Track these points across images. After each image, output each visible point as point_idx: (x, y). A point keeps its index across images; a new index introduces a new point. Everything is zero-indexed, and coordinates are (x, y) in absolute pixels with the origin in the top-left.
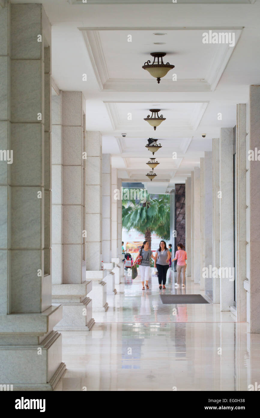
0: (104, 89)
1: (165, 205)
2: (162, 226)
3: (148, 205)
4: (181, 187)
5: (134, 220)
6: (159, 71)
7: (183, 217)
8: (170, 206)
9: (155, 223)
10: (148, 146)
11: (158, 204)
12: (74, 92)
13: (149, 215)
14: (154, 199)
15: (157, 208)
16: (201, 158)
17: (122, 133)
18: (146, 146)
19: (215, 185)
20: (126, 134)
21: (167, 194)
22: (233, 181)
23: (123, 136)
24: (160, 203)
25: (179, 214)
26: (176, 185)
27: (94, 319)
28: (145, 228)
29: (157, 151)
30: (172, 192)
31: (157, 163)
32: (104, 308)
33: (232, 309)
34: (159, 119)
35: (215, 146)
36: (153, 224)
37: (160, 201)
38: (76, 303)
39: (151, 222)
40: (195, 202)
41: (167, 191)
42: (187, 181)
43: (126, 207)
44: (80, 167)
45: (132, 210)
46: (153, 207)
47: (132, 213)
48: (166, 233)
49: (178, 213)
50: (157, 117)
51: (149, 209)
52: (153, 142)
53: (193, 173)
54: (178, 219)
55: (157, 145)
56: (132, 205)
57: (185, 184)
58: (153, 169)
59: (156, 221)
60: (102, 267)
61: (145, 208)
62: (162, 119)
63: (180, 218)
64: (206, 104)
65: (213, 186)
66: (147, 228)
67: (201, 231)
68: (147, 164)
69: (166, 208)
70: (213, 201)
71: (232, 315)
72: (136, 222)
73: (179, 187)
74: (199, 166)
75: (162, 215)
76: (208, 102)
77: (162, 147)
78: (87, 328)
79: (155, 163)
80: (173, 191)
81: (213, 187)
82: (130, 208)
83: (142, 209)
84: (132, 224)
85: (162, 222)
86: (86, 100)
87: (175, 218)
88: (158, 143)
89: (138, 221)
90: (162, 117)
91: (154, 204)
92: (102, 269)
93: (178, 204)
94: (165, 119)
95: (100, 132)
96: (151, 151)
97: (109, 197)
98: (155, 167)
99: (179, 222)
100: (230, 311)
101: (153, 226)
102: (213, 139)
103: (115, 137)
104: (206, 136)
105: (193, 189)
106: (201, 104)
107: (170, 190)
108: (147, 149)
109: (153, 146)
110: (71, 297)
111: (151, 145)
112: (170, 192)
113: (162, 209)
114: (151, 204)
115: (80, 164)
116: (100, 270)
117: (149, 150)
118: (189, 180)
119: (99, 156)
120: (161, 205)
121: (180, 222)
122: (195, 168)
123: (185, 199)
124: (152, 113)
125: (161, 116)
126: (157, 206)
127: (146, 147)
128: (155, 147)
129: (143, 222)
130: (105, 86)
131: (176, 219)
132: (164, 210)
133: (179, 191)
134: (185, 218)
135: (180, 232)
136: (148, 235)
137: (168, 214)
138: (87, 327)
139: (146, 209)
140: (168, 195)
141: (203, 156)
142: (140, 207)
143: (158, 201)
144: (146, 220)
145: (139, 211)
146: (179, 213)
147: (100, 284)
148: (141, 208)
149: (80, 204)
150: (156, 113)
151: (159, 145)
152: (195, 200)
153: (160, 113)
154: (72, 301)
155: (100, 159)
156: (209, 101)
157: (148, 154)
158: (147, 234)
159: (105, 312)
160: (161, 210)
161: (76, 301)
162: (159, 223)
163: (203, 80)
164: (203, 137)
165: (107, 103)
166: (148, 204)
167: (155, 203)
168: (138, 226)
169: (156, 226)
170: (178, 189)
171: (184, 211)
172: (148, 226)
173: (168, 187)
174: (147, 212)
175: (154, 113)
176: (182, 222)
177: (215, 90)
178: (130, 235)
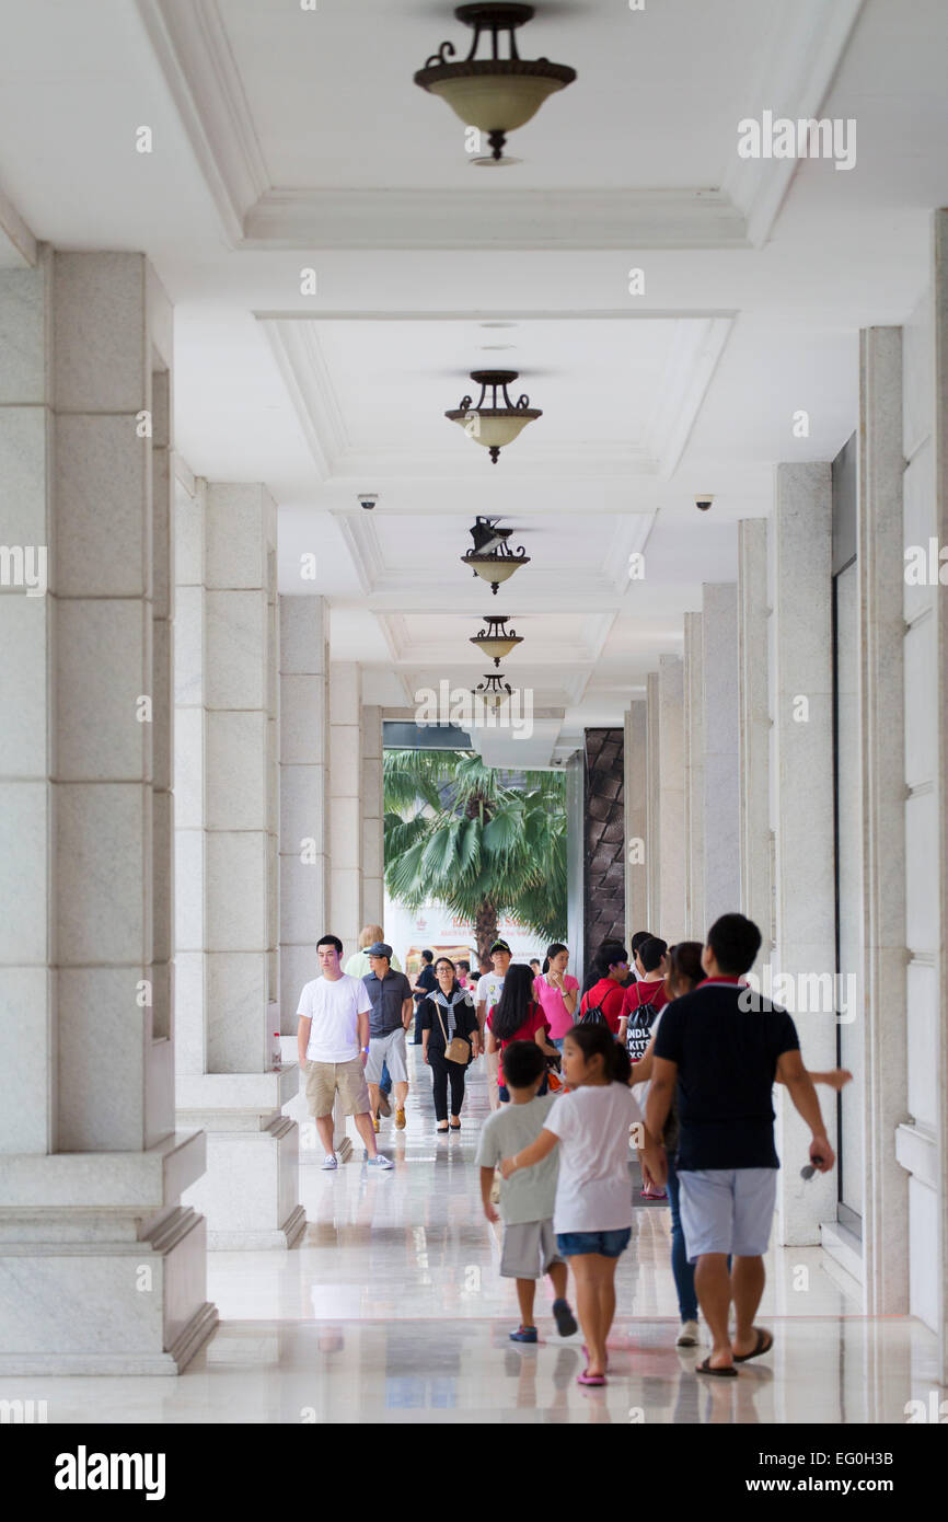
0: (246, 235)
1: (551, 811)
2: (538, 889)
3: (485, 812)
4: (605, 740)
5: (436, 866)
6: (498, 97)
7: (616, 855)
8: (566, 815)
9: (510, 879)
10: (472, 557)
11: (522, 806)
12: (110, 253)
13: (492, 849)
14: (508, 790)
15: (521, 824)
16: (687, 614)
17: (359, 493)
18: (463, 558)
19: (748, 715)
20: (376, 496)
21: (556, 769)
22: (830, 690)
23: (364, 505)
24: (531, 803)
25: (599, 841)
26: (589, 731)
27: (217, 1307)
28: (478, 896)
29: (510, 575)
30: (572, 760)
31: (514, 639)
32: (282, 1233)
33: (829, 1235)
34: (512, 415)
35: (748, 549)
36: (507, 880)
37: (530, 795)
38: (117, 1242)
39: (499, 872)
40: (662, 794)
41: (558, 757)
42: (628, 716)
43: (408, 817)
44: (139, 603)
45: (428, 830)
46: (504, 819)
47: (426, 840)
48: (552, 912)
49: (596, 837)
50: (501, 404)
51: (490, 824)
52: (493, 537)
53: (653, 679)
54: (596, 860)
55: (510, 552)
56: (429, 813)
57: (622, 729)
58: (497, 661)
59: (516, 869)
60: (277, 1058)
61: (474, 821)
62: (523, 412)
63: (605, 857)
64: (722, 325)
65: (742, 715)
66: (483, 896)
67: (689, 906)
68: (473, 640)
69: (552, 822)
70: (743, 781)
71: (829, 1265)
72: (441, 874)
73: (598, 740)
74: (681, 653)
75: (536, 846)
76: (732, 315)
77: (529, 559)
78: (168, 1363)
79: (505, 639)
80: (578, 757)
81: (742, 722)
82: (420, 824)
83: (464, 828)
84: (429, 881)
85: (538, 872)
86: (173, 306)
87: (585, 855)
88: (513, 543)
89: (450, 871)
90: (525, 406)
91: (510, 809)
92: (275, 1065)
93: (595, 805)
94: (536, 414)
95: (263, 484)
96: (484, 577)
97: (320, 769)
98: (504, 654)
99: (601, 873)
100: (820, 1245)
101: (506, 889)
102: (741, 521)
103: (332, 512)
104: (712, 506)
105: (656, 744)
106: (699, 325)
107: (567, 751)
108: (469, 568)
109: (492, 557)
110: (93, 1217)
111: (485, 550)
112: (565, 760)
113: (538, 824)
114: (497, 807)
115: (139, 590)
116: (265, 1072)
117: (476, 574)
118: (639, 710)
119: (259, 586)
120: (535, 809)
121: (606, 872)
122: (663, 658)
123: (622, 785)
124: (480, 386)
125: (521, 401)
126: (519, 813)
127: (465, 559)
128: (503, 559)
129: (468, 873)
130: (254, 226)
131: (588, 860)
132: (545, 830)
133: (601, 757)
134: (623, 855)
135: (604, 911)
136: (485, 923)
137: (561, 843)
138: (169, 1357)
139: (478, 824)
140: (559, 773)
141: (696, 603)
142: (455, 820)
143: (522, 799)
144: (478, 868)
145: (453, 833)
146: (599, 837)
147: (266, 1130)
148: (459, 822)
149: (138, 774)
150: (500, 388)
151: (516, 554)
152: (663, 784)
153: (515, 390)
154: (99, 1235)
155: (265, 604)
156: (738, 311)
157: (474, 597)
158: (484, 917)
159: (290, 1248)
160: (533, 829)
161: (118, 1234)
162: (527, 878)
163: (711, 194)
164: (699, 510)
165: (273, 323)
166: (486, 806)
167: (513, 803)
168: (449, 889)
169: (516, 889)
170: (598, 749)
171: (621, 832)
172: (486, 889)
173: (559, 740)
174: (481, 835)
175: (489, 388)
176: (612, 873)
177: (768, 240)
178: (422, 923)
